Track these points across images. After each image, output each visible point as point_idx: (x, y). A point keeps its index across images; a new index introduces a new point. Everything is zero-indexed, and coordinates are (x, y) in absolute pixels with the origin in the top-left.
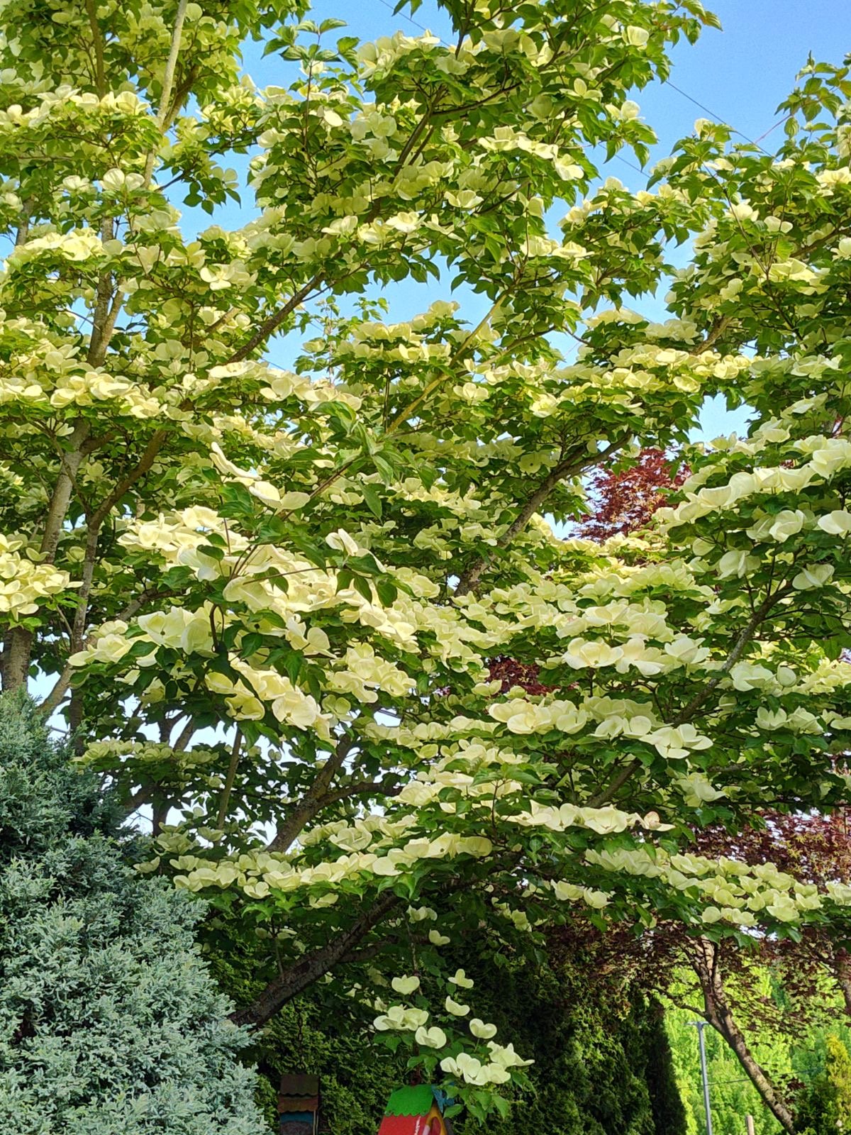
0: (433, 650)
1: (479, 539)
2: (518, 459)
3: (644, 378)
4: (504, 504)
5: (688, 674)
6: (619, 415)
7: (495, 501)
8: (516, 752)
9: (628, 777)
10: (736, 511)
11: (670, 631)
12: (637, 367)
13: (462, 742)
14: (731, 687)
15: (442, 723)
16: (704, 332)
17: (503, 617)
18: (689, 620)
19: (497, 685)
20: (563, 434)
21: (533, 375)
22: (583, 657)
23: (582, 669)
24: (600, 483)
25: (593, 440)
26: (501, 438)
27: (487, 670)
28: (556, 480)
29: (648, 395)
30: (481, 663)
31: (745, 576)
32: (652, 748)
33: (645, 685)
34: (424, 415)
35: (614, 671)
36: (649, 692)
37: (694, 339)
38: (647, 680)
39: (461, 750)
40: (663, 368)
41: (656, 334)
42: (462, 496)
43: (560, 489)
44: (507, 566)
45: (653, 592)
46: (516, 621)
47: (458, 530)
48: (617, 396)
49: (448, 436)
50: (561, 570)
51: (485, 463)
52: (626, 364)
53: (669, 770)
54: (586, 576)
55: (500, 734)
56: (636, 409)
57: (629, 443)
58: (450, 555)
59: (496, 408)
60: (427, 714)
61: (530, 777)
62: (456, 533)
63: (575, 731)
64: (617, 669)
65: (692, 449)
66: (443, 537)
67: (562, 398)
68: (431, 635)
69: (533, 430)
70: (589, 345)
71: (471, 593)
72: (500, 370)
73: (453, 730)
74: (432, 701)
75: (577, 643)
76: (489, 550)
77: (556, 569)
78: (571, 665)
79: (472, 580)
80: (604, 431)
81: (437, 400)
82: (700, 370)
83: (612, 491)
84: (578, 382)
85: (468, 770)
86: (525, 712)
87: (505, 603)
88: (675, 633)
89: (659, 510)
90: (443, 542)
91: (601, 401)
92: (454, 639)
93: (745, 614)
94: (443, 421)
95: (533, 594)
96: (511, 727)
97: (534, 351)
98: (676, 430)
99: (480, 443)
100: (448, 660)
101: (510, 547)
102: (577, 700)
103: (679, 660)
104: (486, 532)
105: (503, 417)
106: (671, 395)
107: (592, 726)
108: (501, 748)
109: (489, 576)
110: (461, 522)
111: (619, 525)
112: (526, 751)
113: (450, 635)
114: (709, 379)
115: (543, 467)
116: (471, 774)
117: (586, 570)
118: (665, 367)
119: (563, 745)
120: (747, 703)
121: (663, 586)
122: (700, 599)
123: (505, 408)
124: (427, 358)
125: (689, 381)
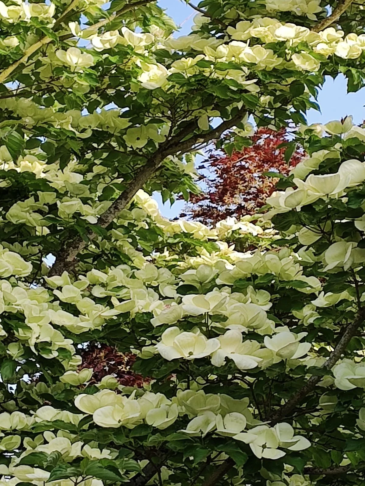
0: (20, 333)
1: (77, 215)
2: (124, 132)
3: (260, 52)
4: (108, 179)
5: (288, 369)
6: (233, 92)
7: (98, 176)
8: (101, 448)
9: (220, 477)
10: (345, 200)
11: (271, 323)
12: (254, 41)
13: (48, 435)
14: (332, 386)
15: (26, 412)
16: (328, 7)
17: (97, 300)
18: (294, 313)
19: (88, 373)
20: (173, 108)
21: (143, 43)
22: (176, 348)
23: (175, 360)
24: (214, 161)
25: (204, 117)
26: (107, 108)
27: (79, 357)
28: (164, 156)
29: (264, 72)
30: (73, 350)
31: (351, 269)
32: (246, 448)
33: (242, 379)
34: (23, 78)
35: (209, 363)
36: (246, 386)
37: (317, 15)
38: (244, 375)
39: (46, 442)
40: (282, 44)
41: (276, 7)
42: (62, 168)
43: (169, 166)
44: (108, 245)
45: (257, 281)
46: (112, 306)
47: (56, 204)
48: (231, 71)
49: (49, 103)
50: (166, 253)
51: (87, 135)
52: (243, 38)
53: (263, 471)
54: (193, 260)
55: (86, 427)
56: (251, 86)
57: (244, 121)
58: (46, 231)
59: (102, 76)
60: (12, 402)
61: (112, 474)
62: (53, 208)
63: (166, 426)
64: (213, 362)
65: (310, 131)
66: (40, 211)
67: (173, 70)
68: (20, 317)
69: (141, 102)
70: (206, 15)
71: (65, 273)
72: (107, 36)
73: (38, 420)
74: (19, 390)
75: (172, 333)
76: (88, 228)
77: (162, 251)
78: (165, 356)
79: (70, 259)
80: (217, 107)
81: (38, 64)
82: (322, 48)
83: (226, 171)
84: (192, 54)
85: (45, 464)
86: (112, 404)
87: (103, 285)
88: (277, 326)
89: (274, 194)
90: (38, 216)
91: (214, 76)
92: (45, 323)
93: (353, 309)
94: (43, 86)
95: (133, 277)
96: (98, 420)
97: (146, 18)
98: (293, 110)
99: (85, 112)
100: (36, 345)
101: (112, 226)
102: (170, 393)
103: (278, 354)
104: (86, 209)
105: (109, 87)
106: (289, 73)
107: (183, 421)
108: (86, 442)
109: (87, 256)
110: (60, 196)
111: (233, 207)
112: (111, 445)
113: (41, 318)
114: (330, 58)
115: (150, 142)
116: (47, 469)
117: (194, 254)
118: (284, 43)
119: (152, 440)
120: (349, 403)
121: (268, 275)
122: (307, 290)
123: (112, 77)
124: (27, 18)
125: (308, 59)
